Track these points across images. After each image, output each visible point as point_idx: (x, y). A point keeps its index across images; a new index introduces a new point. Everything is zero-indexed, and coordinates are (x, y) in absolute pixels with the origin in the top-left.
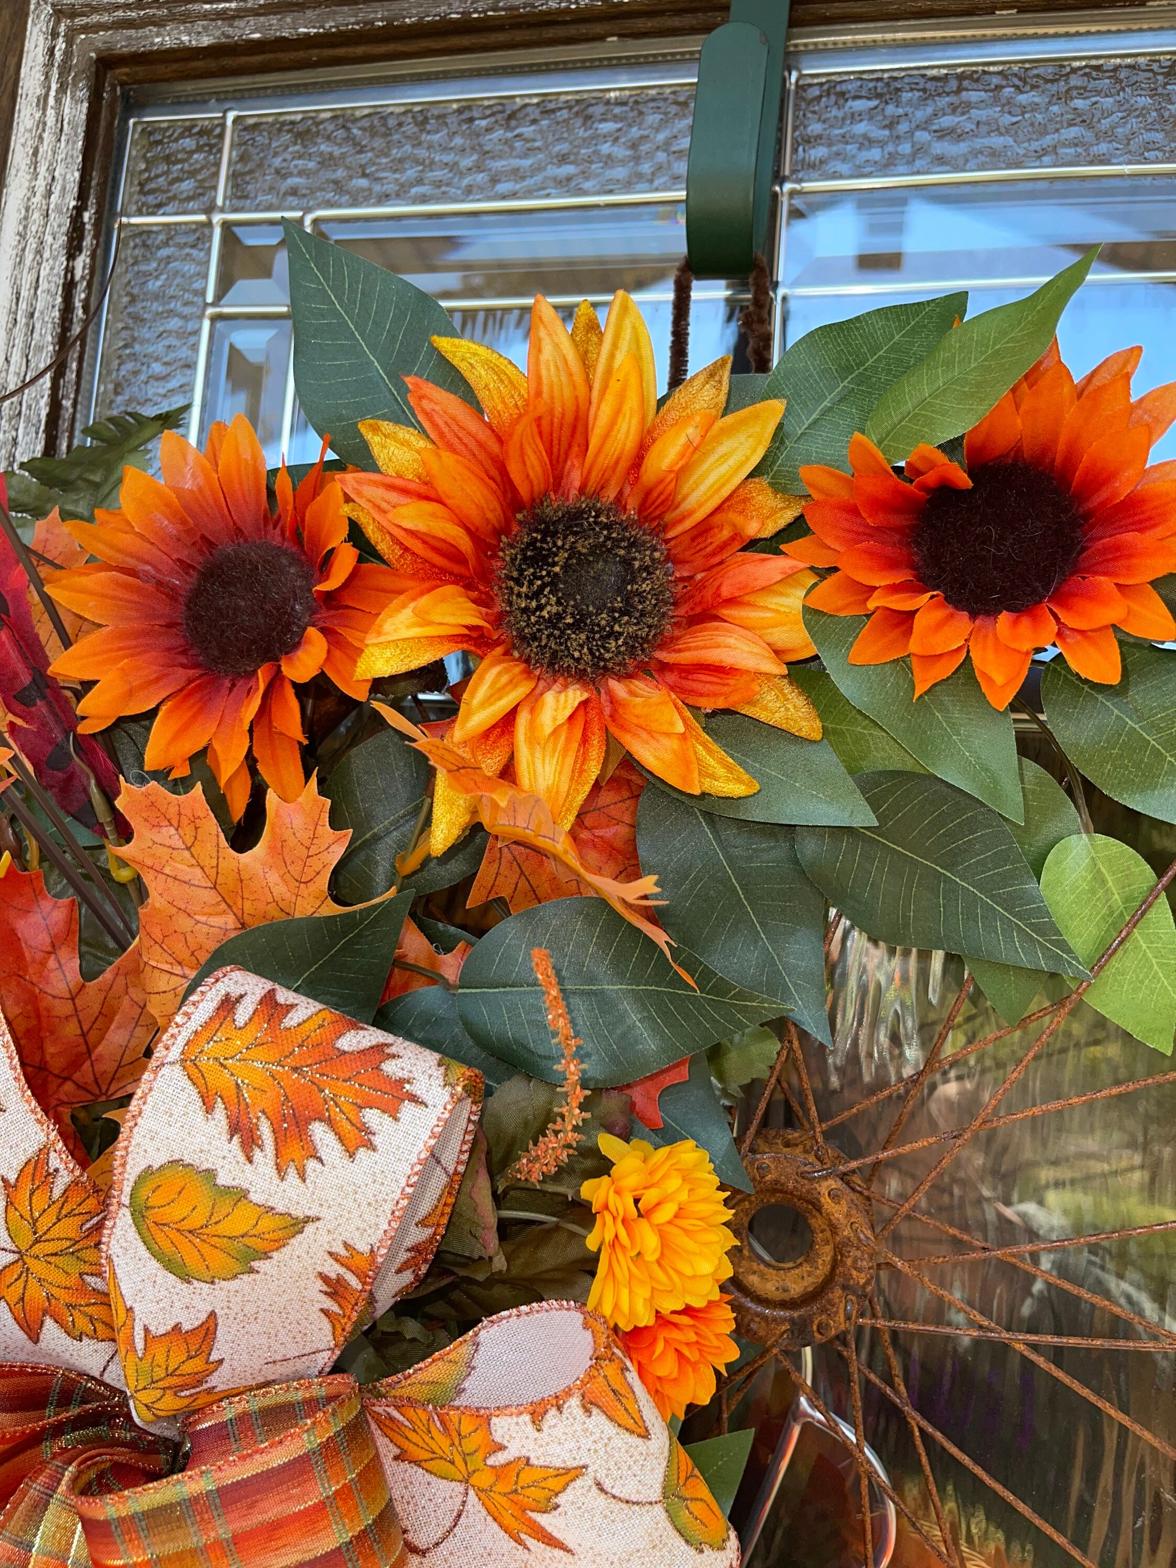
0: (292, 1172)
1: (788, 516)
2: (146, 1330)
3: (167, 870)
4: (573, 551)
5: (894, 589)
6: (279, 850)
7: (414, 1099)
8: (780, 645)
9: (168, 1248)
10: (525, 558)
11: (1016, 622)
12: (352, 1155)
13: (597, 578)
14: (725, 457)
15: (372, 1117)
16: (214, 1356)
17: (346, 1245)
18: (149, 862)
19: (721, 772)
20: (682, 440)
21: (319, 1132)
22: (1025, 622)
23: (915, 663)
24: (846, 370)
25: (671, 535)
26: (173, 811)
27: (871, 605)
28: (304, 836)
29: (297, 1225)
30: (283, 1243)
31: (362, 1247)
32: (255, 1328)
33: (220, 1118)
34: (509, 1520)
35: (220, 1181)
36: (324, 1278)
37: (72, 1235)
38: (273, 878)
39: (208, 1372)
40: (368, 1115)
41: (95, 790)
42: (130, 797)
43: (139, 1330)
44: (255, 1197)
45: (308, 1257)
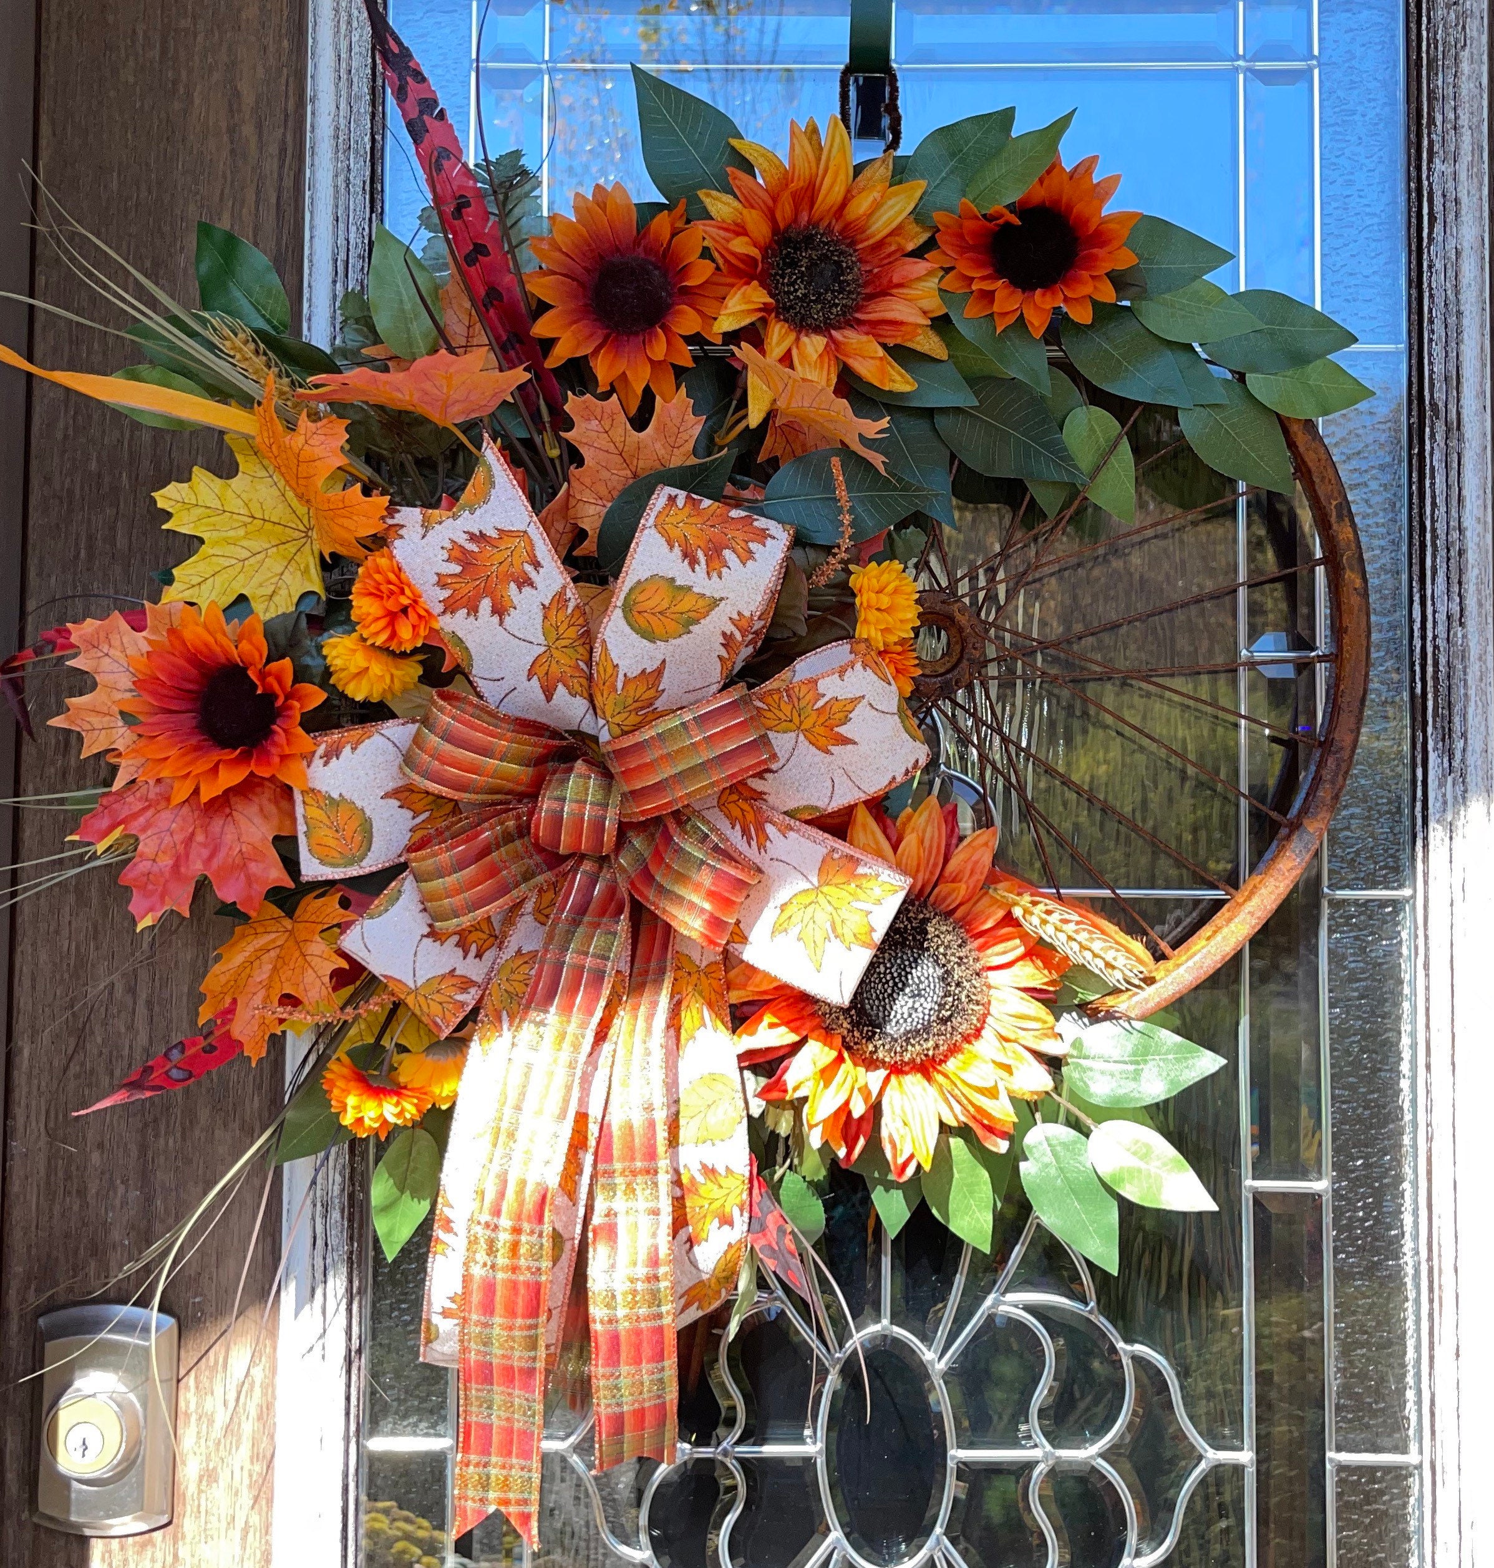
0: (715, 575)
1: (924, 237)
2: (626, 675)
3: (596, 444)
4: (810, 258)
5: (983, 278)
6: (662, 429)
7: (771, 537)
8: (926, 308)
9: (644, 624)
10: (785, 263)
11: (1044, 295)
12: (745, 564)
13: (821, 273)
14: (892, 207)
15: (753, 546)
16: (661, 688)
17: (739, 613)
18: (585, 440)
19: (898, 378)
20: (871, 199)
21: (727, 553)
22: (1048, 295)
23: (996, 317)
24: (953, 155)
25: (860, 246)
26: (598, 411)
27: (974, 287)
28: (677, 422)
29: (715, 603)
30: (707, 614)
31: (747, 614)
32: (684, 669)
33: (677, 550)
34: (822, 741)
35: (678, 583)
36: (724, 634)
37: (574, 636)
38: (658, 446)
39: (656, 698)
40: (751, 545)
41: (542, 402)
42: (573, 404)
43: (621, 677)
44: (695, 590)
45: (718, 622)
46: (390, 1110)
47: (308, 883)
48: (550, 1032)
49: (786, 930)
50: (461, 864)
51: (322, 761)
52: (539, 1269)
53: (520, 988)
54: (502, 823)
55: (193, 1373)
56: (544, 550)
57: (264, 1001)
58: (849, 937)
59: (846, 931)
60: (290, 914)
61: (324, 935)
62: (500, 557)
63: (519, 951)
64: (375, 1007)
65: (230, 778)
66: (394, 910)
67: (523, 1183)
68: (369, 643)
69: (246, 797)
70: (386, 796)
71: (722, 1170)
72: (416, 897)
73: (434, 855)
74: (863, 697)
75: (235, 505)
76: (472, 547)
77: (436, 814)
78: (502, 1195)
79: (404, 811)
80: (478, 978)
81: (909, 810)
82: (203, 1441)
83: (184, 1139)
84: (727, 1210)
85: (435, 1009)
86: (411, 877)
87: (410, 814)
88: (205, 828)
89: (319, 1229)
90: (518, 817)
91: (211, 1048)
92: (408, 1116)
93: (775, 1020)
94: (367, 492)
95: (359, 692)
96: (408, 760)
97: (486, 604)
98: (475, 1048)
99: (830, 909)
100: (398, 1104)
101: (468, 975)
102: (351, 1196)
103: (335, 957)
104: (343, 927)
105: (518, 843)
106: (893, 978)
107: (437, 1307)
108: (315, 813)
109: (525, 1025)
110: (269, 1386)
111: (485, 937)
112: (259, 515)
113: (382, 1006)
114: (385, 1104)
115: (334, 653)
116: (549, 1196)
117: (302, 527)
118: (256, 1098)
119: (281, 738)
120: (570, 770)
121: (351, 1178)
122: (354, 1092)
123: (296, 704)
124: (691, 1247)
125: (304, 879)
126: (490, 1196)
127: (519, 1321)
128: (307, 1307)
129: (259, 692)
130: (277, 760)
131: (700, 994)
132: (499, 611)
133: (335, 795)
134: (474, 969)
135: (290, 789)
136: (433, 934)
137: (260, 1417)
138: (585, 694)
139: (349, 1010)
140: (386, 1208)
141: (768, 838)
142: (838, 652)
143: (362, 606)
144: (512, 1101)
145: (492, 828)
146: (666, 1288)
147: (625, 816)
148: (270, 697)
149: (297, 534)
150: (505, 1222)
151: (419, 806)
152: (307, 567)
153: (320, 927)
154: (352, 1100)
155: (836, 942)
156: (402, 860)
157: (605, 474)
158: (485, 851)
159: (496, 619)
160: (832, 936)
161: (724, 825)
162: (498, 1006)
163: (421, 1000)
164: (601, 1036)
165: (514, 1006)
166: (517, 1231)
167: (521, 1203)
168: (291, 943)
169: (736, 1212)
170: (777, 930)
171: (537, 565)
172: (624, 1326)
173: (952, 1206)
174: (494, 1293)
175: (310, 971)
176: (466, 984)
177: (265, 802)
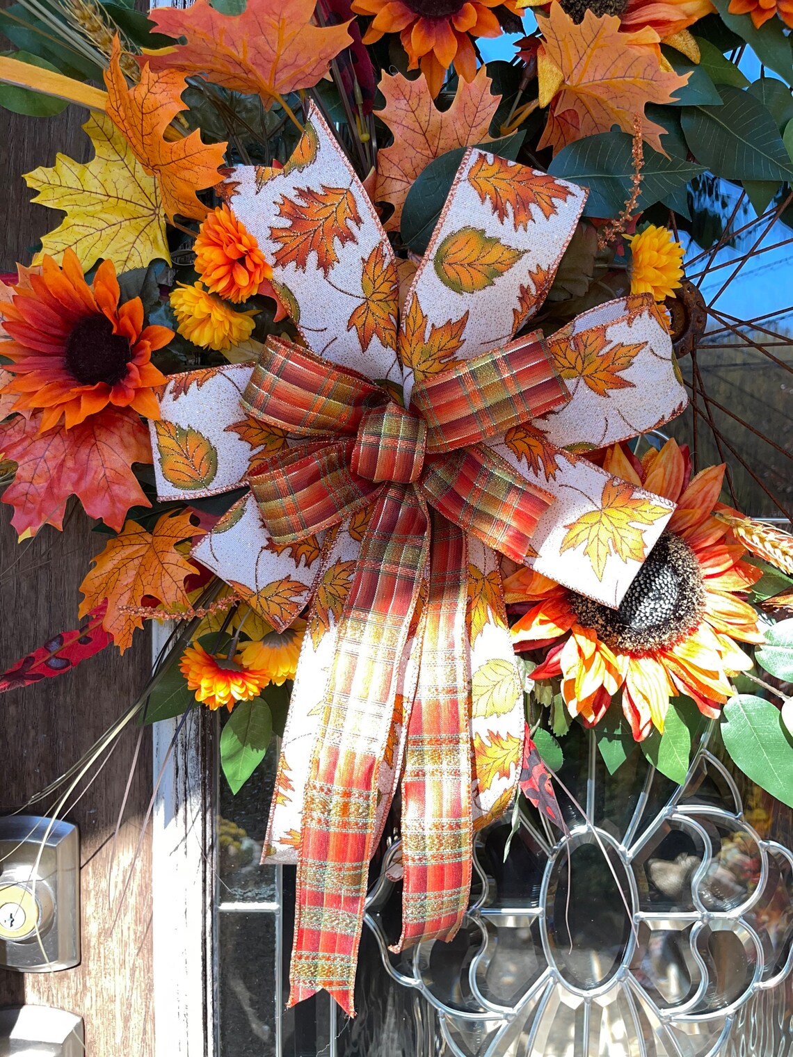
0: (521, 228)
2: (433, 325)
3: (404, 123)
6: (462, 109)
7: (570, 193)
8: (688, 11)
9: (453, 276)
12: (547, 218)
15: (555, 201)
16: (462, 338)
17: (538, 267)
18: (394, 119)
21: (533, 207)
26: (407, 90)
28: (476, 101)
29: (519, 255)
30: (510, 266)
31: (545, 267)
32: (483, 321)
33: (488, 204)
34: (601, 385)
35: (487, 235)
36: (522, 287)
37: (387, 291)
38: (458, 125)
39: (457, 348)
40: (553, 200)
41: (356, 83)
42: (386, 82)
43: (429, 327)
44: (502, 242)
45: (518, 276)
46: (237, 690)
47: (163, 502)
48: (369, 629)
49: (573, 546)
50: (295, 487)
51: (172, 395)
52: (366, 824)
53: (342, 591)
54: (328, 454)
55: (91, 862)
56: (365, 208)
57: (130, 602)
58: (626, 552)
59: (625, 547)
60: (150, 530)
61: (178, 547)
62: (326, 212)
63: (339, 562)
64: (222, 605)
65: (91, 407)
66: (238, 526)
67: (353, 755)
68: (210, 292)
69: (108, 429)
70: (228, 429)
71: (504, 735)
72: (257, 515)
73: (273, 478)
74: (647, 343)
75: (93, 185)
76: (300, 202)
77: (270, 448)
78: (334, 764)
79: (243, 442)
80: (308, 583)
81: (654, 450)
82: (100, 909)
83: (78, 697)
84: (506, 765)
85: (274, 609)
86: (252, 498)
87: (248, 446)
88: (74, 455)
89: (181, 763)
90: (340, 451)
91: (87, 640)
92: (251, 694)
93: (546, 618)
94: (206, 139)
95: (202, 338)
96: (248, 396)
97: (312, 258)
98: (307, 642)
99: (610, 528)
100: (243, 684)
101: (301, 580)
102: (203, 738)
103: (188, 565)
104: (193, 541)
105: (340, 472)
106: (640, 585)
107: (276, 837)
108: (167, 442)
109: (349, 623)
110: (147, 871)
111: (311, 549)
112: (113, 193)
113: (227, 605)
114: (232, 685)
115: (180, 301)
116: (375, 766)
117: (150, 205)
118: (131, 667)
119: (135, 374)
120: (383, 410)
121: (203, 724)
122: (206, 676)
123: (148, 343)
124: (478, 794)
125: (160, 499)
126: (323, 766)
127: (348, 864)
128: (174, 820)
129: (114, 331)
130: (132, 393)
131: (485, 596)
132: (325, 264)
133: (185, 427)
134: (304, 576)
135: (145, 421)
136: (271, 546)
137: (140, 894)
138: (394, 346)
139: (200, 609)
140: (232, 757)
141: (557, 467)
142: (613, 309)
143: (206, 255)
144: (340, 684)
145: (320, 457)
146: (466, 834)
147: (431, 448)
148: (123, 337)
149: (146, 212)
150: (338, 787)
151: (256, 440)
152: (155, 238)
153: (174, 541)
154: (204, 683)
155: (616, 556)
156: (242, 484)
157: (411, 152)
158: (315, 477)
159: (321, 272)
160: (613, 551)
161: (511, 458)
162: (325, 606)
163: (262, 601)
164: (412, 632)
165: (338, 606)
166: (347, 794)
167: (351, 772)
168: (151, 553)
169: (513, 766)
170: (566, 545)
171: (358, 221)
172: (431, 863)
173: (661, 753)
174: (328, 842)
175: (167, 577)
176: (299, 588)
177: (125, 435)
